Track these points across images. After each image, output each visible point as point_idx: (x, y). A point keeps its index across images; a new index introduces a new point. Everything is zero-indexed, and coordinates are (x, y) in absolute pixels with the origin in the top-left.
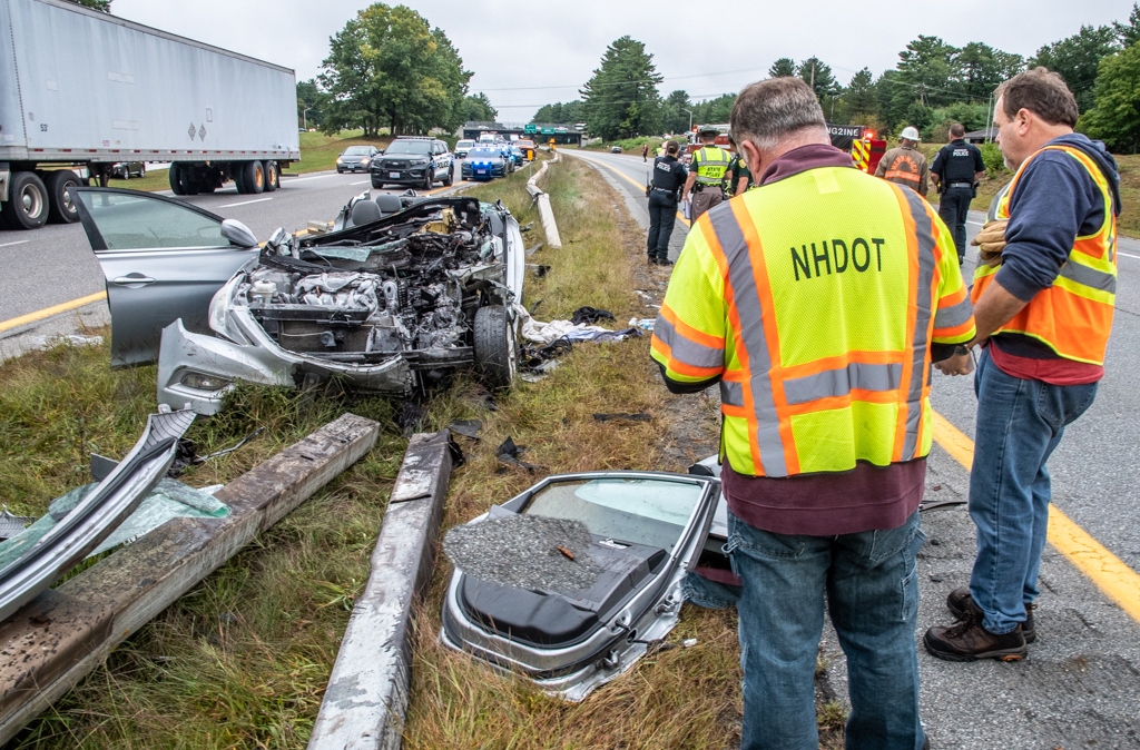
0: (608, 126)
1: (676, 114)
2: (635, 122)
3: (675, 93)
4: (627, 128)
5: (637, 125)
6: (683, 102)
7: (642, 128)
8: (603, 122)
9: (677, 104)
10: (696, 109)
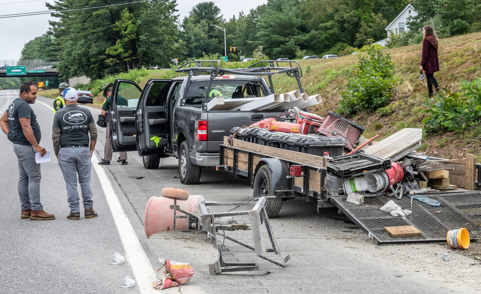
0: (86, 54)
1: (203, 35)
2: (132, 45)
3: (200, 6)
4: (118, 56)
5: (135, 50)
6: (212, 19)
7: (145, 54)
8: (78, 50)
9: (203, 22)
10: (232, 26)
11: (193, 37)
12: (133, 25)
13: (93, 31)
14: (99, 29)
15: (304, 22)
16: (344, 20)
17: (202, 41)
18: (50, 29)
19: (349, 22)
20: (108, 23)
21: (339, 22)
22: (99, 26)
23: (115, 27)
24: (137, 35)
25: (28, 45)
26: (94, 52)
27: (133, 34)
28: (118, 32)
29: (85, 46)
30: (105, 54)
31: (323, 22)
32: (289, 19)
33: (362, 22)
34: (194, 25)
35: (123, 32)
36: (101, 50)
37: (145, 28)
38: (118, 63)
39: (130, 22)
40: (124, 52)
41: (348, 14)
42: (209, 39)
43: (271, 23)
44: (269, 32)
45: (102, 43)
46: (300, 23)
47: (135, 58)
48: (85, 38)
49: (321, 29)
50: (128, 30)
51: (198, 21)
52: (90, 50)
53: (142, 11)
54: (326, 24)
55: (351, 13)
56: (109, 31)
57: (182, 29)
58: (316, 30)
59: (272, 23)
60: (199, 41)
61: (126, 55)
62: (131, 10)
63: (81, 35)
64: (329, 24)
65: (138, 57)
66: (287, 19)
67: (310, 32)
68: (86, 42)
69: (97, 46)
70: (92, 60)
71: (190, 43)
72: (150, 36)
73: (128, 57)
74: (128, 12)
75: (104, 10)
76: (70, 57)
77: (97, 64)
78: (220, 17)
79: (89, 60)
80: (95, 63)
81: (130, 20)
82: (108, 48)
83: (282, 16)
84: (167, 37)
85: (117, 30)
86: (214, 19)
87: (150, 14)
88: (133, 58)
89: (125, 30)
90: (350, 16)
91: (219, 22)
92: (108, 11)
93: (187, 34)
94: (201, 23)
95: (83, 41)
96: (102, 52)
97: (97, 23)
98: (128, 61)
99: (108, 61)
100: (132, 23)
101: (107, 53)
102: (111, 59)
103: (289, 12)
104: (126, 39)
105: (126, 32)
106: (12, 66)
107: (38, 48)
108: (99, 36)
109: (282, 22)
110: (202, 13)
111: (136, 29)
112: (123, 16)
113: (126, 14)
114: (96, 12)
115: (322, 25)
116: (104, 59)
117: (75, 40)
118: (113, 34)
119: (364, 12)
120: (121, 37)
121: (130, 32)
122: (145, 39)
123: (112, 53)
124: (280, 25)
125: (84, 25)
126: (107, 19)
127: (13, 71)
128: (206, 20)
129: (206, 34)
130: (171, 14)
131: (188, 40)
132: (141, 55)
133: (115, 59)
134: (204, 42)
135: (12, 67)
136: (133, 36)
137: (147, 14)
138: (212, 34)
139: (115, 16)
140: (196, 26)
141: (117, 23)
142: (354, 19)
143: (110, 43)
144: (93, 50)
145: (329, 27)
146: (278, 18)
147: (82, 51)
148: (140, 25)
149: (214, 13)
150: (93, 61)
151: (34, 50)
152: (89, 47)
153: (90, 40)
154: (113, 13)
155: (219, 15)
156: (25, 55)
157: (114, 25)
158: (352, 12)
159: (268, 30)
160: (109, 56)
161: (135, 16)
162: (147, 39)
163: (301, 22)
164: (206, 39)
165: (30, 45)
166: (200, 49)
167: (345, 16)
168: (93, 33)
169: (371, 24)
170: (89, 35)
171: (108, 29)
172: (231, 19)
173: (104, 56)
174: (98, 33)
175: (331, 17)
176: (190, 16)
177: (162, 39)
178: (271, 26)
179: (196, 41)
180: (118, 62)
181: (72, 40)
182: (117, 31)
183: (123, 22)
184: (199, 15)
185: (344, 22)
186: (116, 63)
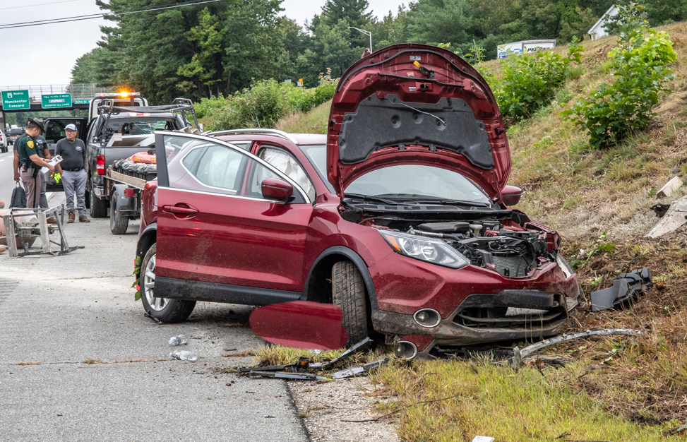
0: (148, 76)
8: (137, 70)
10: (386, 28)
11: (327, 45)
12: (216, 32)
13: (158, 41)
14: (166, 39)
15: (477, 21)
16: (537, 19)
17: (341, 51)
18: (103, 38)
19: (544, 22)
20: (180, 30)
21: (528, 21)
22: (167, 35)
23: (190, 36)
24: (222, 47)
25: (81, 61)
26: (161, 73)
27: (217, 45)
28: (195, 43)
29: (147, 64)
30: (176, 76)
31: (505, 22)
32: (454, 18)
33: (563, 21)
34: (329, 27)
35: (202, 43)
36: (170, 70)
37: (235, 36)
38: (195, 89)
39: (212, 27)
40: (204, 72)
41: (542, 10)
42: (352, 48)
43: (427, 25)
44: (426, 37)
45: (172, 60)
46: (471, 25)
47: (220, 80)
48: (148, 53)
49: (503, 32)
50: (209, 40)
51: (335, 21)
52: (154, 70)
53: (230, 12)
54: (510, 24)
55: (547, 8)
56: (183, 41)
57: (311, 34)
58: (495, 33)
59: (429, 25)
60: (337, 50)
61: (207, 76)
62: (213, 10)
63: (141, 48)
64: (514, 25)
65: (225, 79)
66: (451, 18)
67: (486, 37)
68: (149, 58)
69: (165, 64)
70: (159, 84)
71: (322, 55)
72: (241, 48)
73: (210, 79)
74: (208, 13)
75: (174, 11)
76: (127, 80)
77: (167, 90)
78: (369, 14)
79: (153, 85)
80: (163, 88)
81: (211, 25)
82: (180, 67)
83: (444, 14)
84: (265, 49)
85: (194, 40)
86: (359, 18)
87: (241, 16)
88: (218, 80)
89: (205, 40)
90: (546, 12)
91: (367, 22)
92: (180, 12)
93: (319, 41)
94: (339, 24)
95: (145, 56)
96: (170, 73)
97: (163, 30)
98: (211, 86)
99: (181, 86)
100: (215, 29)
101: (178, 73)
102: (185, 83)
103: (453, 8)
104: (207, 53)
105: (207, 43)
106: (50, 93)
107: (95, 65)
108: (167, 49)
109: (444, 23)
110: (341, 9)
111: (220, 38)
112: (202, 19)
113: (206, 16)
114: (161, 15)
115: (504, 26)
116: (175, 83)
117: (135, 54)
118: (188, 46)
119: (566, 6)
120: (199, 50)
121: (212, 43)
122: (233, 53)
123: (186, 73)
124: (441, 28)
125: (145, 34)
126: (178, 23)
127: (52, 101)
128: (347, 19)
129: (347, 39)
130: (275, 15)
131: (320, 50)
132: (230, 75)
133: (191, 83)
134: (344, 52)
135: (50, 96)
136: (217, 48)
137: (236, 16)
138: (357, 40)
139: (190, 19)
140: (331, 29)
141: (192, 29)
142: (551, 16)
143: (183, 59)
144: (159, 70)
145: (514, 29)
146: (437, 17)
147: (142, 71)
148: (227, 33)
149: (359, 8)
150: (161, 86)
151: (90, 69)
152: (154, 66)
153: (156, 56)
154: (187, 15)
155: (366, 12)
156: (76, 77)
157: (189, 32)
158: (548, 6)
159: (423, 35)
160: (182, 78)
161: (220, 19)
162: (238, 52)
163: (473, 23)
164: (346, 48)
165: (85, 62)
166: (338, 63)
167: (537, 12)
168: (160, 45)
169: (576, 24)
170: (152, 48)
171: (180, 39)
172: (385, 17)
173: (175, 79)
174: (165, 44)
175: (517, 14)
176: (323, 14)
177: (259, 52)
178: (427, 30)
179: (332, 52)
180: (195, 86)
181: (130, 55)
182: (193, 42)
183: (202, 28)
184: (336, 12)
185: (536, 21)
186: (192, 88)
